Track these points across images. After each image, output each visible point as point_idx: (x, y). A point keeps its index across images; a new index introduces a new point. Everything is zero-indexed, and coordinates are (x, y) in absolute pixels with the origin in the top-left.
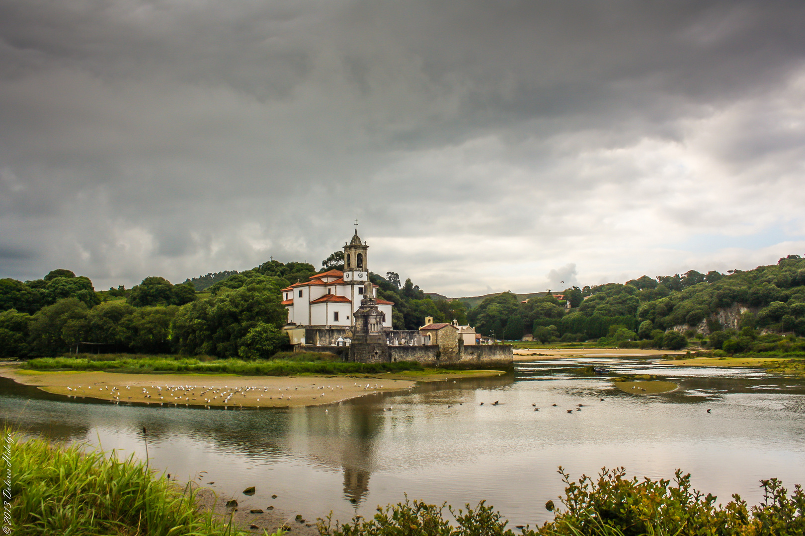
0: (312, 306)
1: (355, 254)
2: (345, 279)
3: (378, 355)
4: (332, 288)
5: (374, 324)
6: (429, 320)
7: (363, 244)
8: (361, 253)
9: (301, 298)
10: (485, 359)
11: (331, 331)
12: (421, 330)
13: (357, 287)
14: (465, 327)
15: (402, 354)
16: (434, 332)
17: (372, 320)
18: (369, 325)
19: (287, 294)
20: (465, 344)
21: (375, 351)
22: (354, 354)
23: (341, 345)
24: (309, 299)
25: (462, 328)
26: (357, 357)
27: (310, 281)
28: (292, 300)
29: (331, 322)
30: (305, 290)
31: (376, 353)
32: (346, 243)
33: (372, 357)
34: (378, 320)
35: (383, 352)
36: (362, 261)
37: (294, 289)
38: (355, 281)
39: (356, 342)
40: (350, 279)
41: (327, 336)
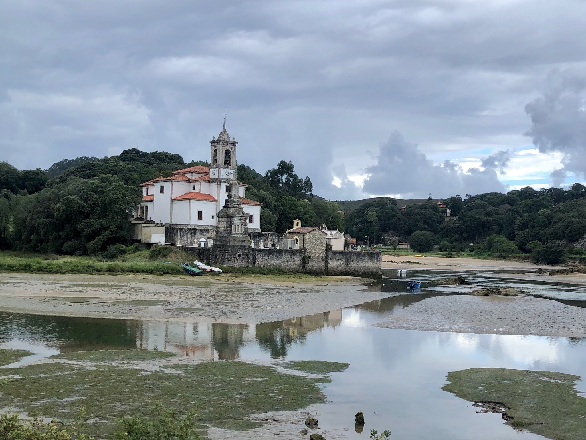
0: (173, 202)
1: (223, 150)
2: (211, 176)
3: (241, 258)
4: (197, 185)
5: (238, 225)
6: (297, 223)
7: (232, 140)
8: (230, 149)
9: (162, 194)
10: (353, 265)
11: (193, 231)
12: (288, 233)
13: (223, 186)
14: (334, 232)
15: (267, 258)
16: (302, 236)
17: (236, 221)
18: (233, 226)
19: (147, 189)
20: (333, 249)
21: (238, 254)
22: (216, 256)
23: (202, 245)
24: (171, 195)
25: (331, 233)
26: (218, 259)
27: (174, 176)
28: (153, 195)
29: (194, 221)
30: (167, 186)
31: (239, 255)
32: (214, 137)
33: (234, 260)
34: (243, 221)
35: (246, 255)
36: (230, 158)
37: (155, 184)
38: (222, 179)
39: (218, 243)
40: (216, 176)
41: (189, 235)
